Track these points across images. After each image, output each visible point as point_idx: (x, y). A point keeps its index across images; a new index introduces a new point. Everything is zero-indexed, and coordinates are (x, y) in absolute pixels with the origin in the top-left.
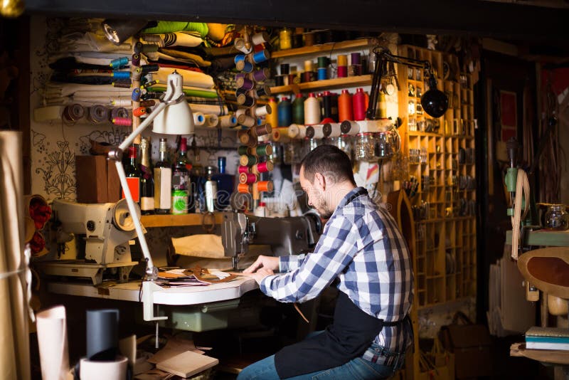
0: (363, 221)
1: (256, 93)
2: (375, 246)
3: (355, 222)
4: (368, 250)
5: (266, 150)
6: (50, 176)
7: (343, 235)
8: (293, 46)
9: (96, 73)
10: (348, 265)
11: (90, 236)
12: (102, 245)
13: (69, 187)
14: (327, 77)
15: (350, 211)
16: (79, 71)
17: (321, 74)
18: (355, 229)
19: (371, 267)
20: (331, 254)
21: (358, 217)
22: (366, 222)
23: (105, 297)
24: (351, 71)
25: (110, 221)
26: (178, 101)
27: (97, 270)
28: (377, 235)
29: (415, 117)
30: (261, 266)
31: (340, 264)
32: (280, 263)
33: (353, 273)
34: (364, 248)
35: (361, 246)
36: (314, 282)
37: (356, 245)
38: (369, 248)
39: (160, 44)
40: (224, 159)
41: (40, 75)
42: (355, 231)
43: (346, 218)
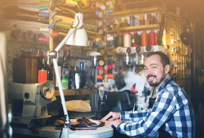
0: (178, 94)
1: (107, 30)
2: (185, 108)
3: (175, 95)
4: (181, 110)
5: (112, 58)
7: (169, 102)
9: (27, 15)
11: (26, 101)
12: (34, 107)
13: (9, 75)
14: (134, 25)
16: (19, 13)
17: (131, 24)
18: (174, 98)
19: (183, 119)
20: (163, 112)
21: (176, 92)
22: (180, 95)
24: (147, 22)
25: (39, 93)
26: (81, 28)
27: (31, 120)
28: (185, 102)
30: (111, 117)
31: (167, 117)
32: (120, 115)
34: (179, 109)
35: (178, 107)
36: (154, 127)
37: (175, 107)
40: (83, 63)
42: (175, 99)
43: (170, 93)
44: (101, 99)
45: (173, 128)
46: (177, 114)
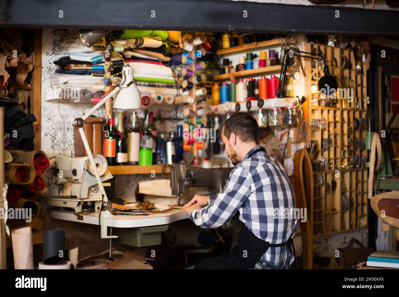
0: (256, 171)
1: (196, 79)
2: (264, 188)
3: (250, 171)
4: (258, 192)
6: (55, 138)
7: (241, 180)
8: (231, 46)
9: (84, 67)
10: (245, 202)
11: (75, 180)
13: (69, 146)
14: (252, 67)
15: (247, 163)
16: (72, 66)
17: (249, 66)
18: (249, 176)
19: (261, 204)
20: (232, 194)
21: (252, 168)
22: (258, 172)
23: (81, 221)
24: (268, 63)
25: (86, 170)
27: (77, 203)
28: (266, 181)
29: (317, 96)
30: (196, 202)
31: (239, 201)
32: (209, 200)
33: (248, 208)
34: (256, 190)
35: (254, 188)
36: (221, 214)
37: (250, 188)
38: (260, 190)
39: (132, 46)
40: (181, 127)
41: (49, 69)
42: (250, 178)
43: (243, 168)
44: (183, 178)
45: (247, 217)
46: (253, 198)
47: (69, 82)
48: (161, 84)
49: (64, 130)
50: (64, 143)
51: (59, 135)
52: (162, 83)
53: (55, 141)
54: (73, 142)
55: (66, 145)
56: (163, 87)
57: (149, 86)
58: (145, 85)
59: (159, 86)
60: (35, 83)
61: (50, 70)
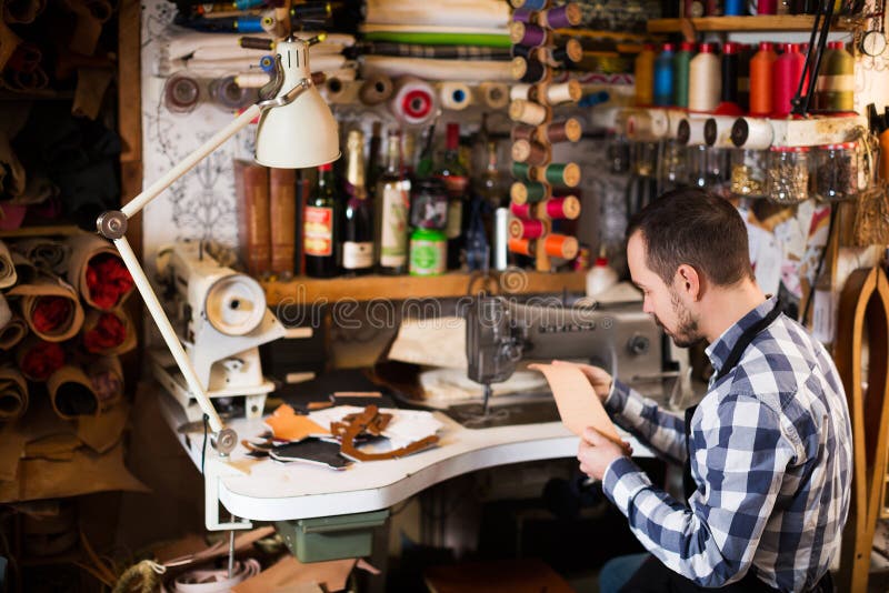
1: (550, 54)
5: (565, 174)
6: (182, 196)
13: (220, 214)
14: (743, 12)
16: (207, 8)
17: (732, 3)
26: (286, 99)
41: (162, 9)
47: (196, 55)
48: (474, 50)
49: (208, 174)
50: (208, 207)
51: (194, 188)
52: (479, 46)
53: (183, 203)
54: (233, 203)
55: (214, 213)
56: (481, 57)
57: (438, 56)
58: (424, 56)
59: (468, 57)
60: (124, 48)
61: (164, 12)
